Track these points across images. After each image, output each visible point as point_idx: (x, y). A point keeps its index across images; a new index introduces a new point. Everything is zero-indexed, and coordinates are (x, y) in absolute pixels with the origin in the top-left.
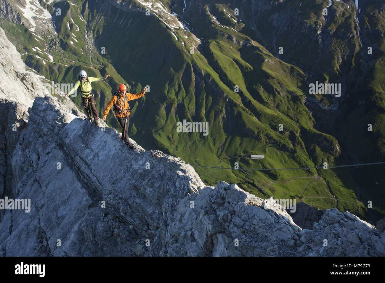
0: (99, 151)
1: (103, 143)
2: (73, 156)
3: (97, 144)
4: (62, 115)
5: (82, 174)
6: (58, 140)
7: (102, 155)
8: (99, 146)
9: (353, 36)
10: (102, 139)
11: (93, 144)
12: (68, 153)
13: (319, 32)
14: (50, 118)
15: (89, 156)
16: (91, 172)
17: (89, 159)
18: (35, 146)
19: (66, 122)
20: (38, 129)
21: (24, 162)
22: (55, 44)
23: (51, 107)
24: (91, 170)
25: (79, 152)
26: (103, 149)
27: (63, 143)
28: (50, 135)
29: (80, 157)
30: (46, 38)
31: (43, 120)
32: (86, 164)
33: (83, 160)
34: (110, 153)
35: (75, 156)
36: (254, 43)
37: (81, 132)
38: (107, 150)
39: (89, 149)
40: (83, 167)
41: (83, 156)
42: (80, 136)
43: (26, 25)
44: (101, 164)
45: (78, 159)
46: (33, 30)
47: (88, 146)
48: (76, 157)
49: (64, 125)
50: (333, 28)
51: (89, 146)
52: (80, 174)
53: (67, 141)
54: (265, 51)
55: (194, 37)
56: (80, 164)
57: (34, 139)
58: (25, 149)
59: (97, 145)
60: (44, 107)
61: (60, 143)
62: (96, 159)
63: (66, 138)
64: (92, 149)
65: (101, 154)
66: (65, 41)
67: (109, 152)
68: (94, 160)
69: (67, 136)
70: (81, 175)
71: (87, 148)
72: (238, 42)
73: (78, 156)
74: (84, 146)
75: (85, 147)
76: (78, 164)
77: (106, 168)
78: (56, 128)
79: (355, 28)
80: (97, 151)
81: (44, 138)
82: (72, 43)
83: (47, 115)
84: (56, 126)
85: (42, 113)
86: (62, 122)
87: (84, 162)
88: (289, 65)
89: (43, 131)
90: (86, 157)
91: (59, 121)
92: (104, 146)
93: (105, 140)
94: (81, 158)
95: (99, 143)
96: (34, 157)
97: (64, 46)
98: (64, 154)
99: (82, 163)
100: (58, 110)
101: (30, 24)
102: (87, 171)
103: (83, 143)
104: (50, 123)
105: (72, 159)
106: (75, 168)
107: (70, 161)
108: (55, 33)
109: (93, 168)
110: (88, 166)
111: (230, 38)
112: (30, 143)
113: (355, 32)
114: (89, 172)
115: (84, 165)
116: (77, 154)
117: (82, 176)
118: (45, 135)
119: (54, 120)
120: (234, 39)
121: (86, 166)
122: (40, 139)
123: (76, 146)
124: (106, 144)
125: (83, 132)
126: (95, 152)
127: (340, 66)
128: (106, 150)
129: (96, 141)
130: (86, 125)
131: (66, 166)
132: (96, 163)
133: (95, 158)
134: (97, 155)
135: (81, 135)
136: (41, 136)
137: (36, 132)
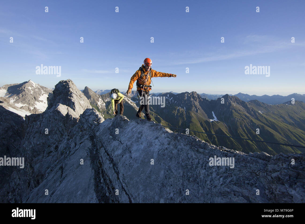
0: (132, 144)
1: (137, 134)
2: (98, 147)
3: (127, 135)
4: (99, 118)
5: (103, 176)
6: (92, 133)
7: (136, 151)
8: (130, 138)
9: (184, 117)
10: (134, 129)
11: (122, 136)
12: (96, 144)
13: (175, 115)
14: (91, 119)
15: (117, 149)
16: (118, 178)
17: (116, 153)
18: (76, 137)
19: (101, 122)
20: (81, 126)
21: (65, 148)
22: (105, 112)
23: (93, 114)
24: (118, 173)
25: (105, 144)
26: (138, 141)
27: (95, 136)
28: (88, 130)
29: (105, 149)
30: (103, 110)
31: (86, 121)
32: (112, 160)
33: (108, 154)
34: (152, 149)
35: (100, 148)
36: (159, 116)
37: (110, 125)
38: (144, 144)
39: (117, 141)
40: (107, 165)
41: (109, 149)
42: (109, 129)
43: (98, 106)
44: (136, 165)
45: (102, 151)
46: (100, 108)
47: (115, 138)
48: (102, 149)
49: (99, 123)
50: (179, 114)
51: (117, 138)
52: (101, 175)
53: (98, 134)
54: (162, 119)
55: (143, 113)
56: (104, 159)
57: (77, 132)
58: (70, 139)
59: (129, 136)
60: (89, 113)
61: (92, 136)
62: (128, 155)
63: (97, 131)
64: (120, 141)
65: (134, 148)
66: (108, 111)
67: (149, 147)
68: (124, 157)
69: (98, 130)
70: (101, 177)
71: (114, 140)
72: (155, 116)
73: (103, 149)
74: (112, 137)
75: (112, 139)
76: (101, 158)
77: (150, 177)
78: (93, 126)
79: (185, 115)
80: (129, 143)
81: (83, 132)
82: (110, 112)
83: (90, 118)
84: (93, 125)
85: (87, 117)
86: (98, 122)
87: (108, 157)
88: (168, 123)
89: (84, 128)
90: (113, 150)
91: (96, 122)
92: (138, 138)
93: (138, 131)
94: (106, 152)
95: (130, 134)
96: (73, 145)
97: (108, 113)
98: (92, 145)
99: (107, 158)
100: (97, 115)
101: (99, 106)
102: (111, 174)
103: (111, 135)
104: (90, 122)
105: (97, 150)
106: (96, 163)
107: (95, 152)
108: (106, 109)
109: (122, 171)
110: (114, 165)
111: (152, 115)
112: (74, 135)
113: (185, 116)
114: (114, 176)
115: (108, 162)
116: (103, 146)
117: (102, 180)
118: (85, 130)
119: (93, 121)
120: (154, 115)
121: (111, 165)
122: (81, 133)
123: (103, 138)
124: (142, 136)
125: (112, 125)
126: (125, 145)
127: (181, 124)
128: (142, 144)
129: (127, 132)
130: (116, 120)
131: (89, 158)
132: (127, 162)
133: (125, 153)
134: (128, 149)
135: (110, 127)
136: (82, 131)
137: (79, 128)
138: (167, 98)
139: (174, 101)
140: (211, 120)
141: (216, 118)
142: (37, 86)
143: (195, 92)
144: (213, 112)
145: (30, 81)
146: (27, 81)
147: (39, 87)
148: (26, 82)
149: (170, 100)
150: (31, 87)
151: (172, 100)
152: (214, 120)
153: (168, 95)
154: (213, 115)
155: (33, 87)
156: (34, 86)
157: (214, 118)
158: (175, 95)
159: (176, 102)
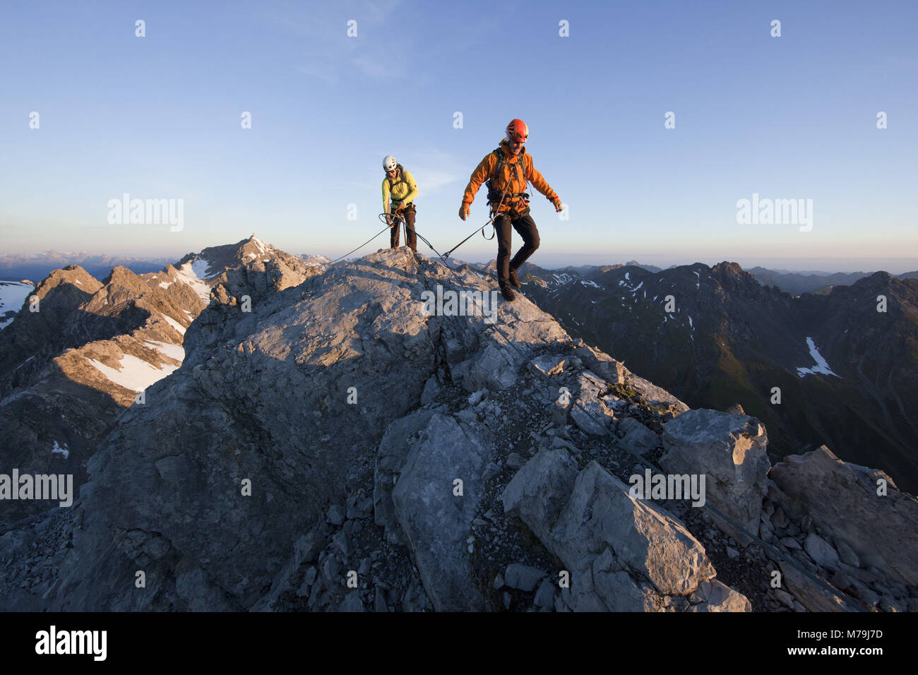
138: (623, 284)
139: (650, 296)
140: (804, 371)
141: (826, 365)
142: (268, 249)
143: (735, 265)
144: (809, 341)
145: (253, 238)
146: (248, 238)
147: (272, 253)
148: (246, 241)
149: (633, 293)
150: (255, 253)
151: (640, 292)
152: (815, 369)
153: (627, 276)
154: (809, 350)
155: (259, 252)
156: (262, 251)
157: (815, 364)
158: (651, 273)
159: (655, 298)
